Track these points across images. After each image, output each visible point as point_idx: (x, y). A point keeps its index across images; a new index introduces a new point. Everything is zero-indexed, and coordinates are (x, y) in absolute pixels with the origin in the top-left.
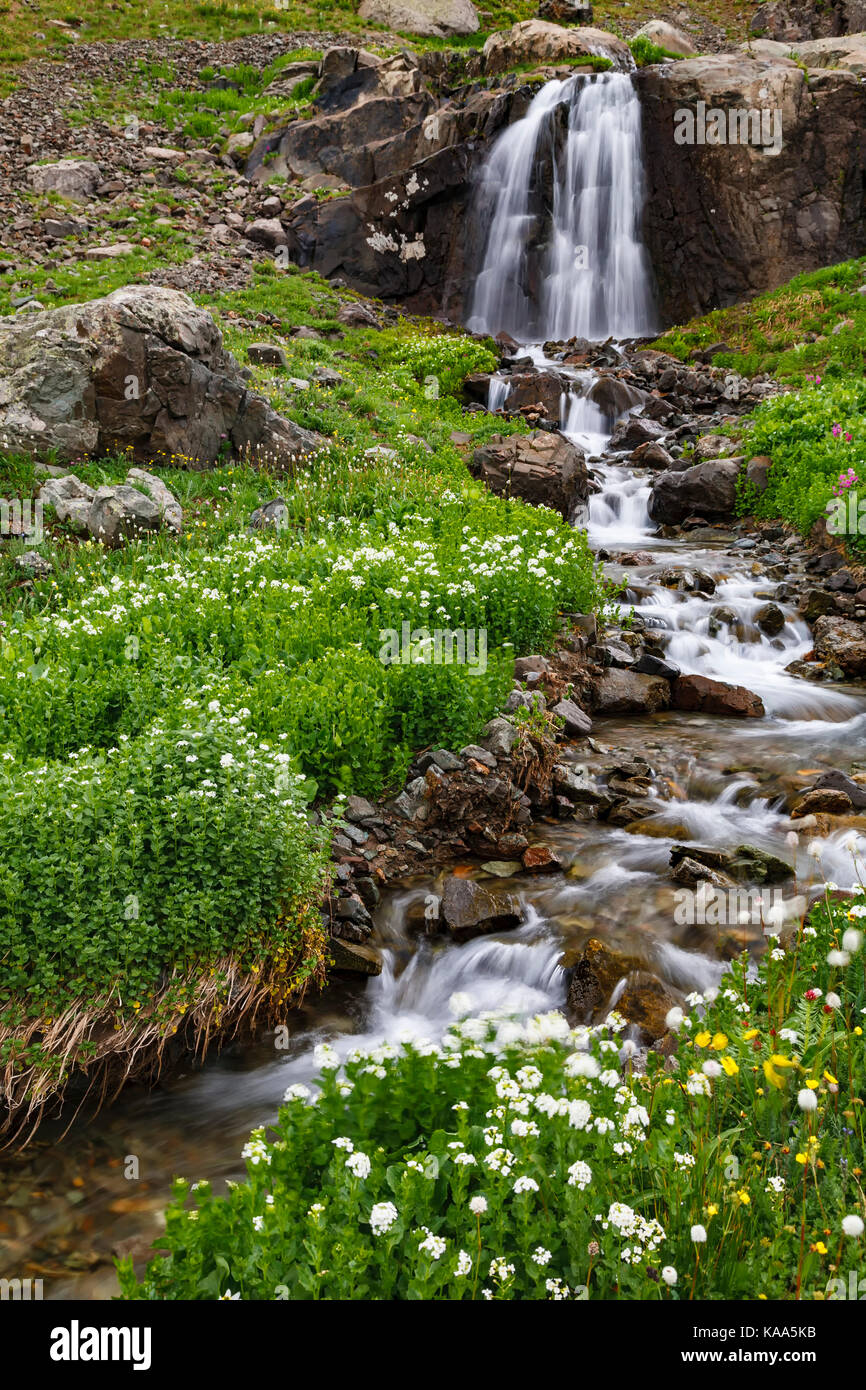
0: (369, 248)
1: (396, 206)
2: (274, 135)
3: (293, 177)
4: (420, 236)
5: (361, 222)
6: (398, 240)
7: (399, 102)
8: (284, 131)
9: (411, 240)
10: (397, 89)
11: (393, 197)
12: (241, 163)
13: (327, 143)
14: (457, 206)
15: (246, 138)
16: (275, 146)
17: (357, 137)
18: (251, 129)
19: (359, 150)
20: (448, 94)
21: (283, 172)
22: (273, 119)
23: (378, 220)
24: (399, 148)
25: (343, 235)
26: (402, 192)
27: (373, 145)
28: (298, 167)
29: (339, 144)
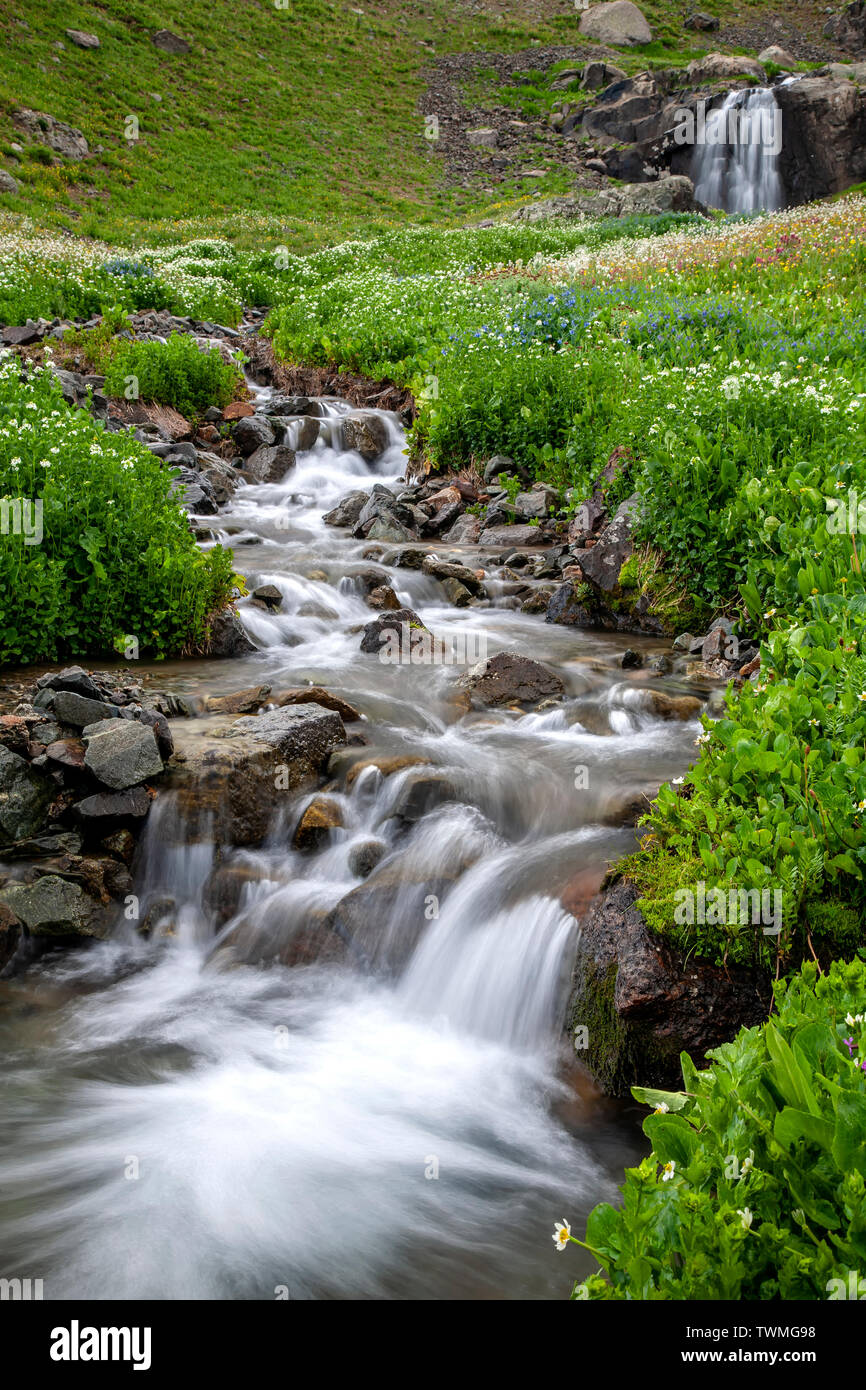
0: (644, 173)
1: (657, 153)
2: (577, 115)
3: (591, 138)
4: (668, 168)
5: (641, 161)
6: (657, 170)
7: (647, 100)
8: (582, 114)
9: (663, 170)
10: (644, 92)
11: (656, 149)
12: (558, 129)
13: (609, 120)
14: (686, 154)
15: (559, 115)
16: (579, 120)
17: (626, 117)
18: (561, 111)
19: (628, 124)
20: (671, 94)
21: (586, 135)
22: (572, 106)
23: (649, 160)
24: (650, 123)
25: (632, 168)
26: (661, 146)
27: (636, 122)
28: (593, 132)
29: (616, 120)
